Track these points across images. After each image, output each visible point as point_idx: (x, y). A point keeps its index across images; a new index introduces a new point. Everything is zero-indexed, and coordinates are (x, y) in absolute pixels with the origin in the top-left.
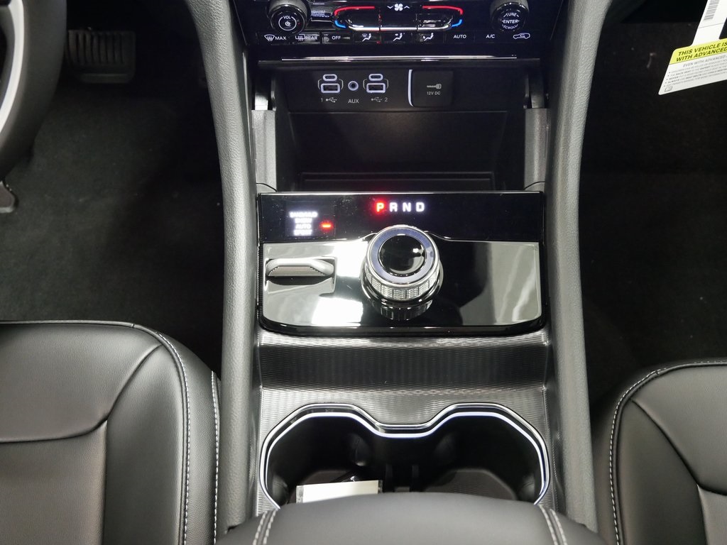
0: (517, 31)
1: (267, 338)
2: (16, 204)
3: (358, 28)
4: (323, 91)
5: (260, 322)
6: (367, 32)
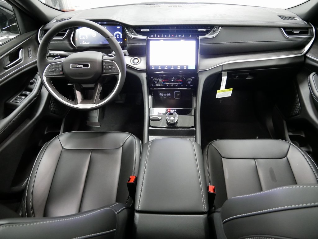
0: (191, 84)
1: (150, 128)
3: (166, 83)
4: (160, 96)
5: (149, 126)
6: (168, 84)
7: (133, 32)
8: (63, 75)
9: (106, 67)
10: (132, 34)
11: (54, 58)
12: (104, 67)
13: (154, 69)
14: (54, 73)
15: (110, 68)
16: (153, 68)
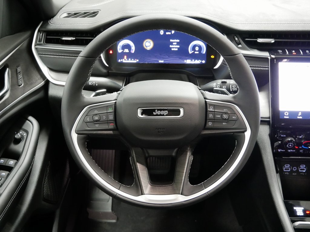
2: (118, 219)
4: (284, 170)
7: (240, 44)
8: (116, 129)
9: (214, 115)
10: (239, 48)
11: (94, 94)
12: (211, 116)
13: (288, 117)
14: (97, 125)
15: (225, 119)
16: (285, 117)
